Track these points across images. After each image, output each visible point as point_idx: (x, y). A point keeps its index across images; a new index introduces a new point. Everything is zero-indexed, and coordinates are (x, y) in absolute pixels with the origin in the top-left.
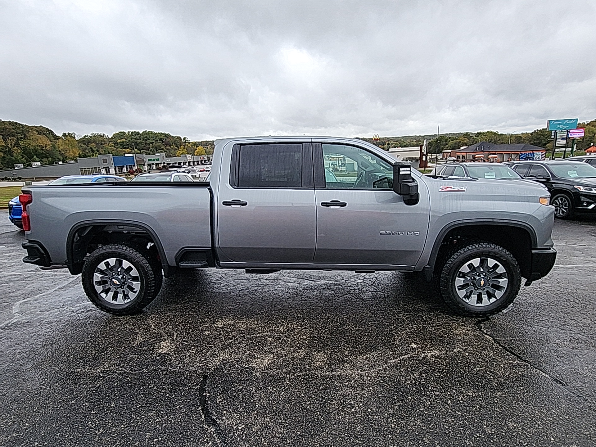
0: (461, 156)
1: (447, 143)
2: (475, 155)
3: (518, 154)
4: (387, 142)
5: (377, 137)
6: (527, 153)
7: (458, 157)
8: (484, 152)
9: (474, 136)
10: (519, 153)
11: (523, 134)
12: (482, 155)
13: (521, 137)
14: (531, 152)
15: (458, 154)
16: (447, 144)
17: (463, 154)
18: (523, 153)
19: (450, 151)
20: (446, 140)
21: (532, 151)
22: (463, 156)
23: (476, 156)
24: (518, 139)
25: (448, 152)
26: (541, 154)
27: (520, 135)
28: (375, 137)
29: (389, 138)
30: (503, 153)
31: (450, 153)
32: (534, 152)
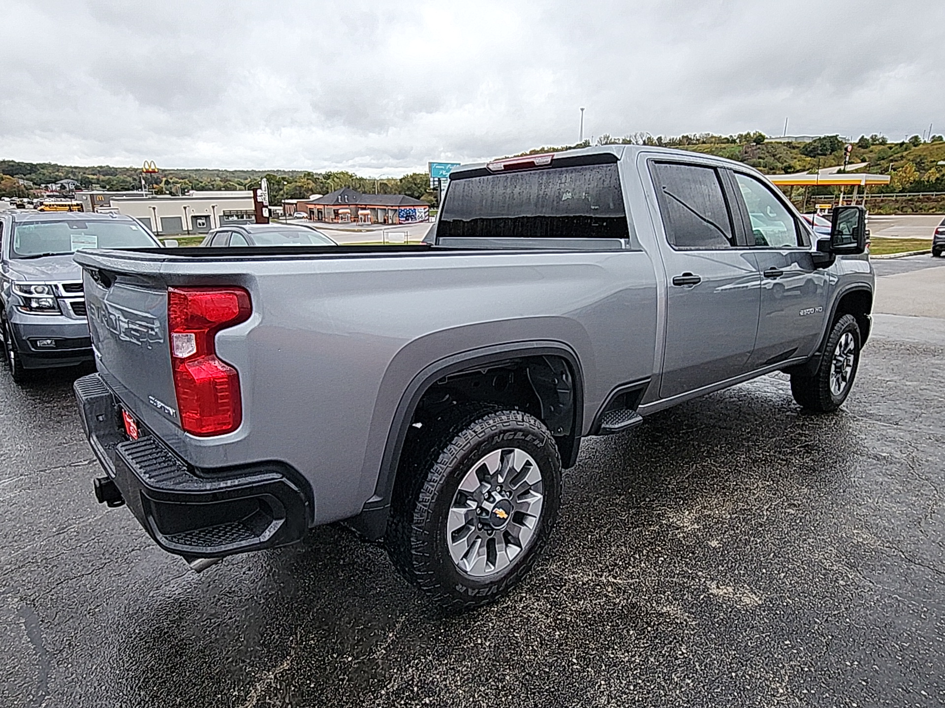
0: (316, 211)
1: (281, 187)
2: (338, 210)
3: (396, 210)
4: (164, 179)
5: (153, 167)
6: (408, 208)
7: (312, 212)
8: (349, 205)
9: (320, 177)
10: (397, 208)
11: (388, 180)
12: (349, 211)
13: (386, 184)
14: (412, 208)
15: (310, 206)
16: (281, 190)
17: (318, 207)
18: (403, 208)
19: (295, 201)
20: (278, 183)
21: (413, 206)
22: (319, 212)
23: (340, 211)
24: (384, 187)
25: (292, 204)
26: (423, 211)
27: (385, 182)
28: (147, 167)
29: (166, 170)
30: (376, 207)
31: (296, 204)
32: (415, 208)
